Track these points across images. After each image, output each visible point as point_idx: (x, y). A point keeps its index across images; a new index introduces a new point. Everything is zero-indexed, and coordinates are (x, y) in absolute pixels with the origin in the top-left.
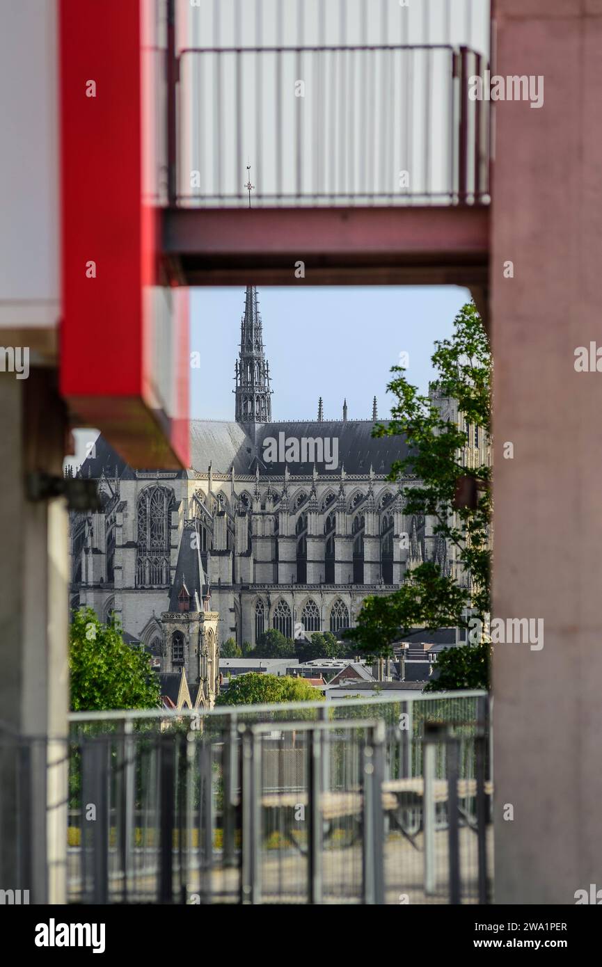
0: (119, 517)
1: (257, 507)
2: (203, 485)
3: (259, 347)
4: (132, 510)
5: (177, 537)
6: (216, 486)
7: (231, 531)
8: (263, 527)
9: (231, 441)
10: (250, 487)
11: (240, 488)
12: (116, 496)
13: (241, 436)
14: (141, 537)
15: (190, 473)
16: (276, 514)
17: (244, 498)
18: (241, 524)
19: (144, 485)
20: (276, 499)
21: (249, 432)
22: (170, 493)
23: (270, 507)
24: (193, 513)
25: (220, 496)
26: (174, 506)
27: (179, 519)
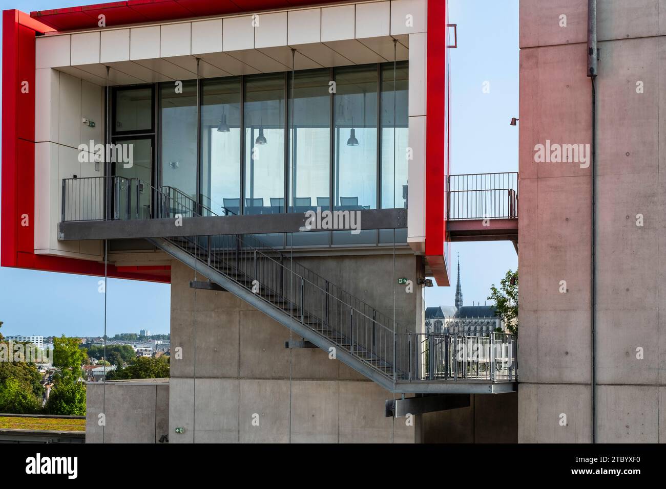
0: (430, 327)
1: (460, 325)
2: (448, 320)
3: (460, 290)
4: (433, 325)
5: (442, 331)
6: (451, 320)
7: (454, 330)
8: (461, 329)
9: (454, 310)
10: (458, 320)
11: (456, 320)
12: (430, 322)
13: (456, 309)
14: (435, 331)
15: (445, 317)
16: (464, 326)
17: (457, 323)
18: (456, 328)
19: (435, 320)
20: (464, 323)
21: (458, 308)
22: (441, 322)
23: (462, 324)
24: (446, 326)
25: (452, 322)
26: (442, 324)
27: (443, 327)
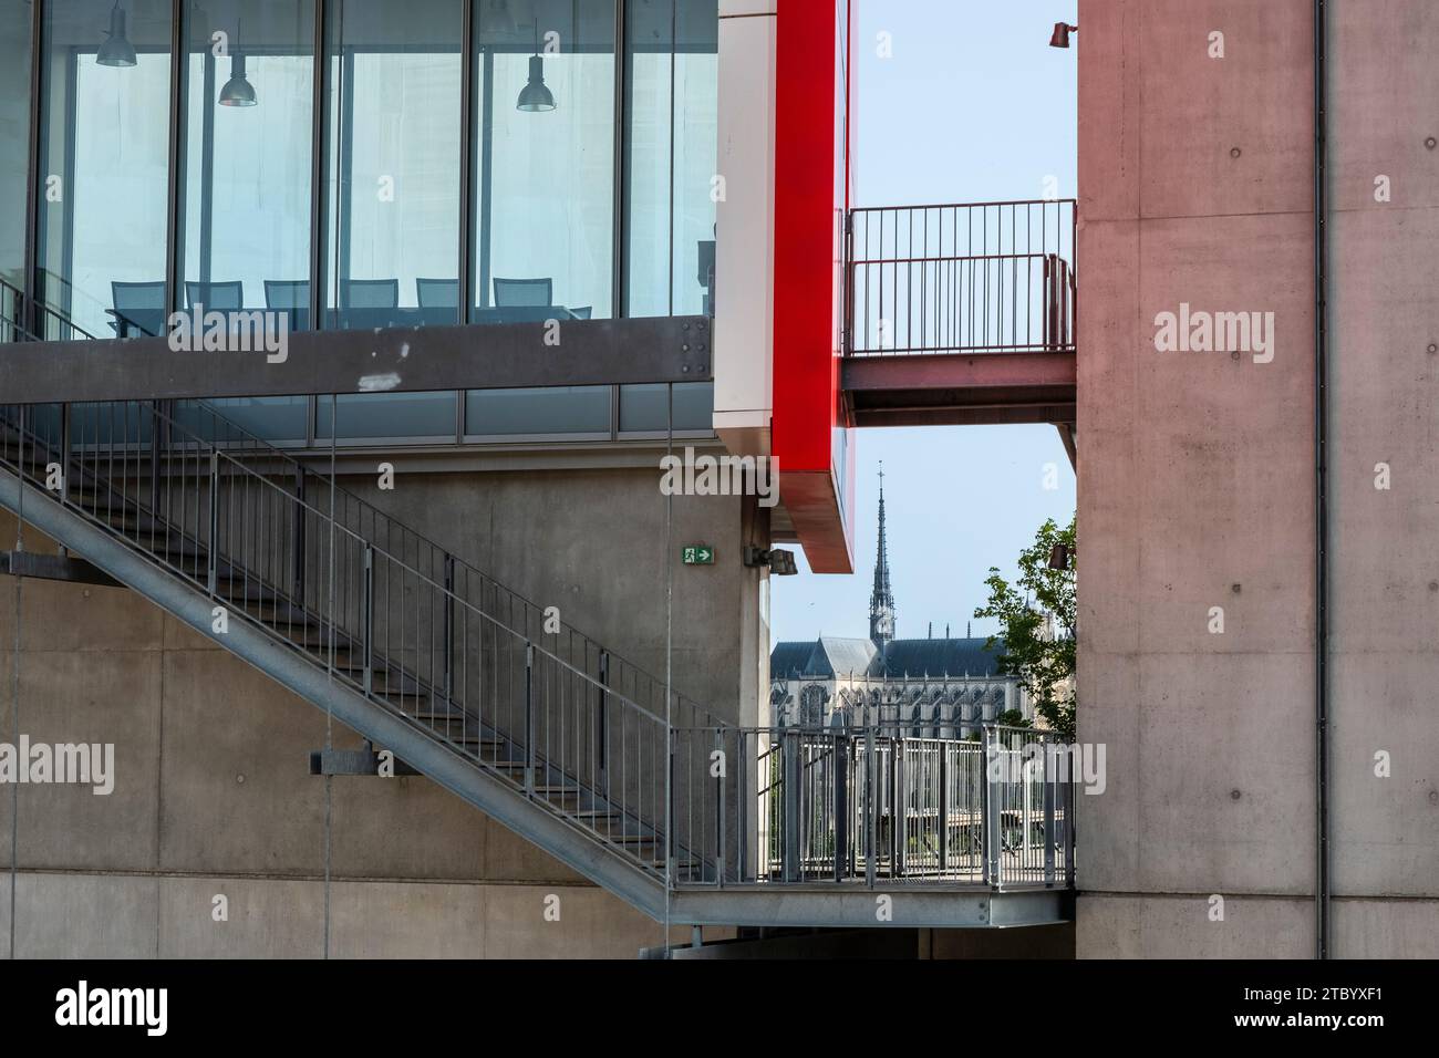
0: (787, 706)
1: (885, 700)
2: (847, 684)
3: (887, 586)
4: (796, 702)
5: (828, 721)
6: (856, 685)
7: (866, 717)
8: (888, 714)
9: (867, 652)
10: (880, 686)
11: (873, 686)
12: (786, 692)
13: (874, 649)
14: (803, 721)
15: (837, 675)
16: (898, 705)
17: (875, 694)
18: (873, 712)
19: (806, 683)
20: (898, 694)
21: (879, 646)
22: (823, 690)
23: (893, 700)
24: (839, 704)
25: (859, 692)
26: (826, 699)
27: (830, 709)
